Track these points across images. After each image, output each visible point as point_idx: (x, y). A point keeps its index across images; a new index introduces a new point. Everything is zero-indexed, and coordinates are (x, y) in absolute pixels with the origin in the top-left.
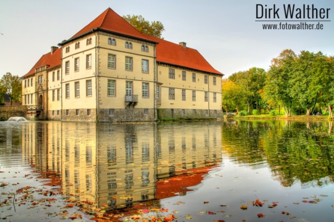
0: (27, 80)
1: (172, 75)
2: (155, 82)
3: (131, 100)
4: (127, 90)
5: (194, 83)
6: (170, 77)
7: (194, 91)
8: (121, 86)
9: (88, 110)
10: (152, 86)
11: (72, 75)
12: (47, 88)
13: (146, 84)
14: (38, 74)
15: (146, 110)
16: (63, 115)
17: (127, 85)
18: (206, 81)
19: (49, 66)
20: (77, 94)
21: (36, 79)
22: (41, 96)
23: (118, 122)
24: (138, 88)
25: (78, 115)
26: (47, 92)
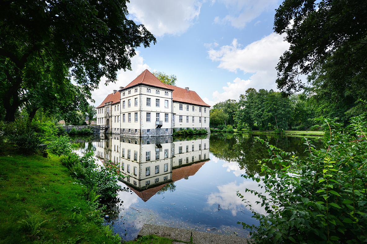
0: (100, 109)
1: (181, 108)
2: (172, 113)
3: (158, 124)
4: (157, 118)
5: (193, 112)
6: (180, 109)
7: (193, 117)
8: (153, 116)
9: (136, 130)
10: (170, 115)
11: (127, 109)
12: (112, 115)
13: (166, 114)
14: (106, 107)
15: (167, 129)
16: (121, 131)
17: (157, 115)
18: (200, 110)
19: (113, 102)
20: (129, 120)
21: (105, 109)
22: (108, 119)
23: (152, 137)
24: (162, 117)
25: (130, 132)
26: (112, 117)
